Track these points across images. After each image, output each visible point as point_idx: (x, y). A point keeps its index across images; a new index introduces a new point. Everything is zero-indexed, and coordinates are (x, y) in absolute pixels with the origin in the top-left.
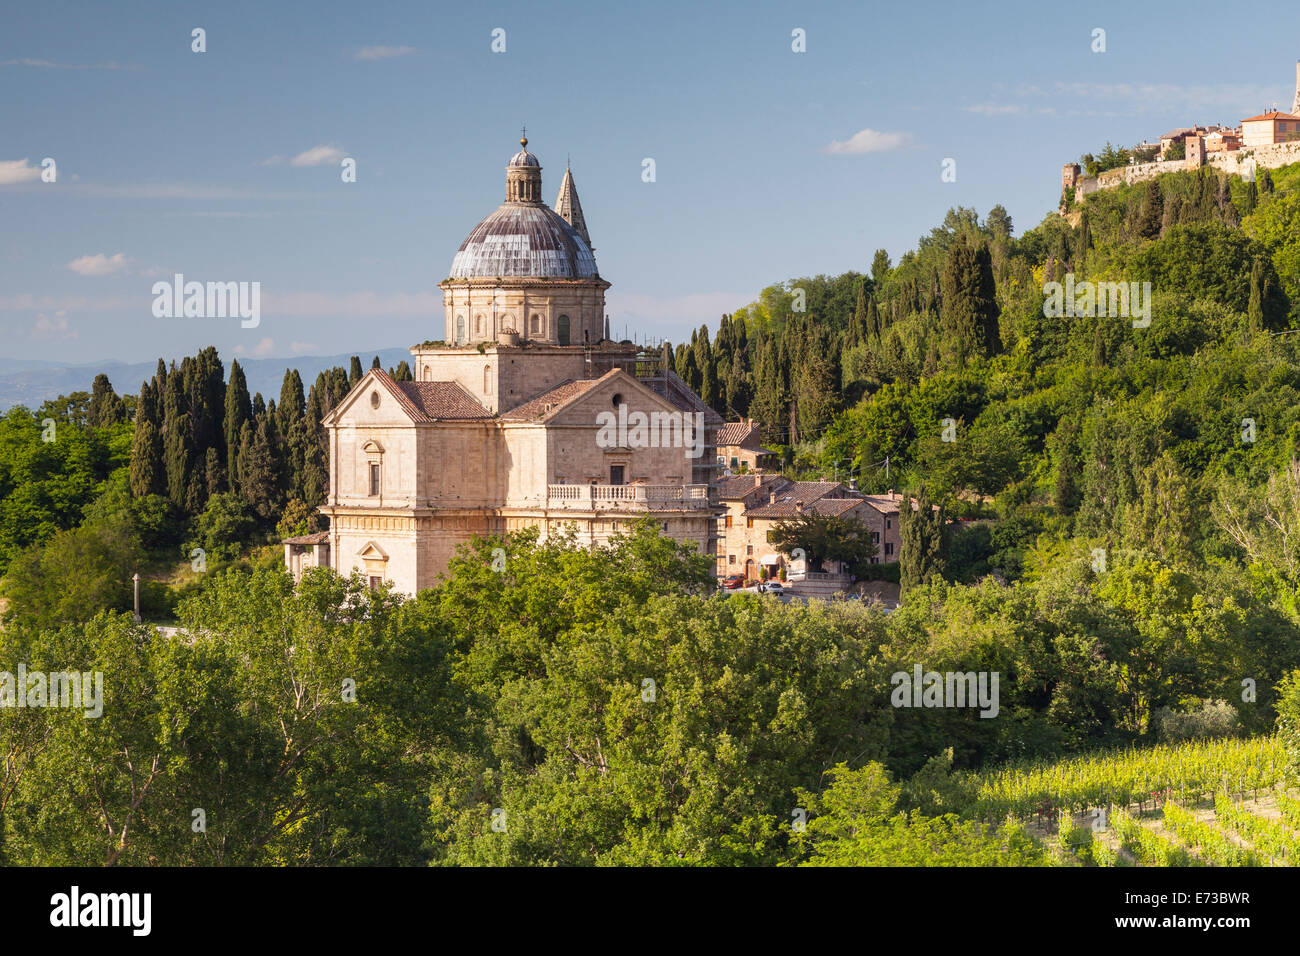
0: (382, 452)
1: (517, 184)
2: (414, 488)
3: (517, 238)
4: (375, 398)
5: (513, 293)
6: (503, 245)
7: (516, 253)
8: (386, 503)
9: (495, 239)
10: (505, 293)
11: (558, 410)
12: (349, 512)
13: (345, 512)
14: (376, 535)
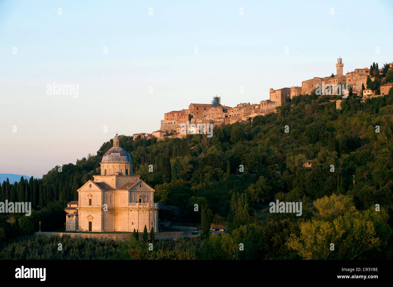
0: (92, 196)
1: (116, 143)
2: (101, 204)
3: (118, 153)
4: (90, 186)
5: (118, 164)
6: (115, 155)
7: (118, 157)
8: (93, 207)
9: (113, 154)
10: (116, 164)
11: (130, 188)
12: (84, 209)
13: (82, 209)
14: (90, 213)
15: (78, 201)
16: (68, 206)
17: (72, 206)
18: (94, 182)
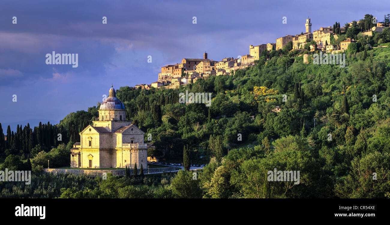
0: (92, 138)
1: (111, 93)
2: (99, 145)
3: (113, 102)
4: (90, 130)
5: (113, 112)
6: (110, 104)
7: (113, 105)
8: (92, 147)
9: (109, 102)
10: (111, 112)
11: (123, 131)
12: (85, 149)
13: (84, 149)
14: (90, 153)
15: (80, 142)
16: (74, 146)
17: (77, 146)
18: (93, 127)
